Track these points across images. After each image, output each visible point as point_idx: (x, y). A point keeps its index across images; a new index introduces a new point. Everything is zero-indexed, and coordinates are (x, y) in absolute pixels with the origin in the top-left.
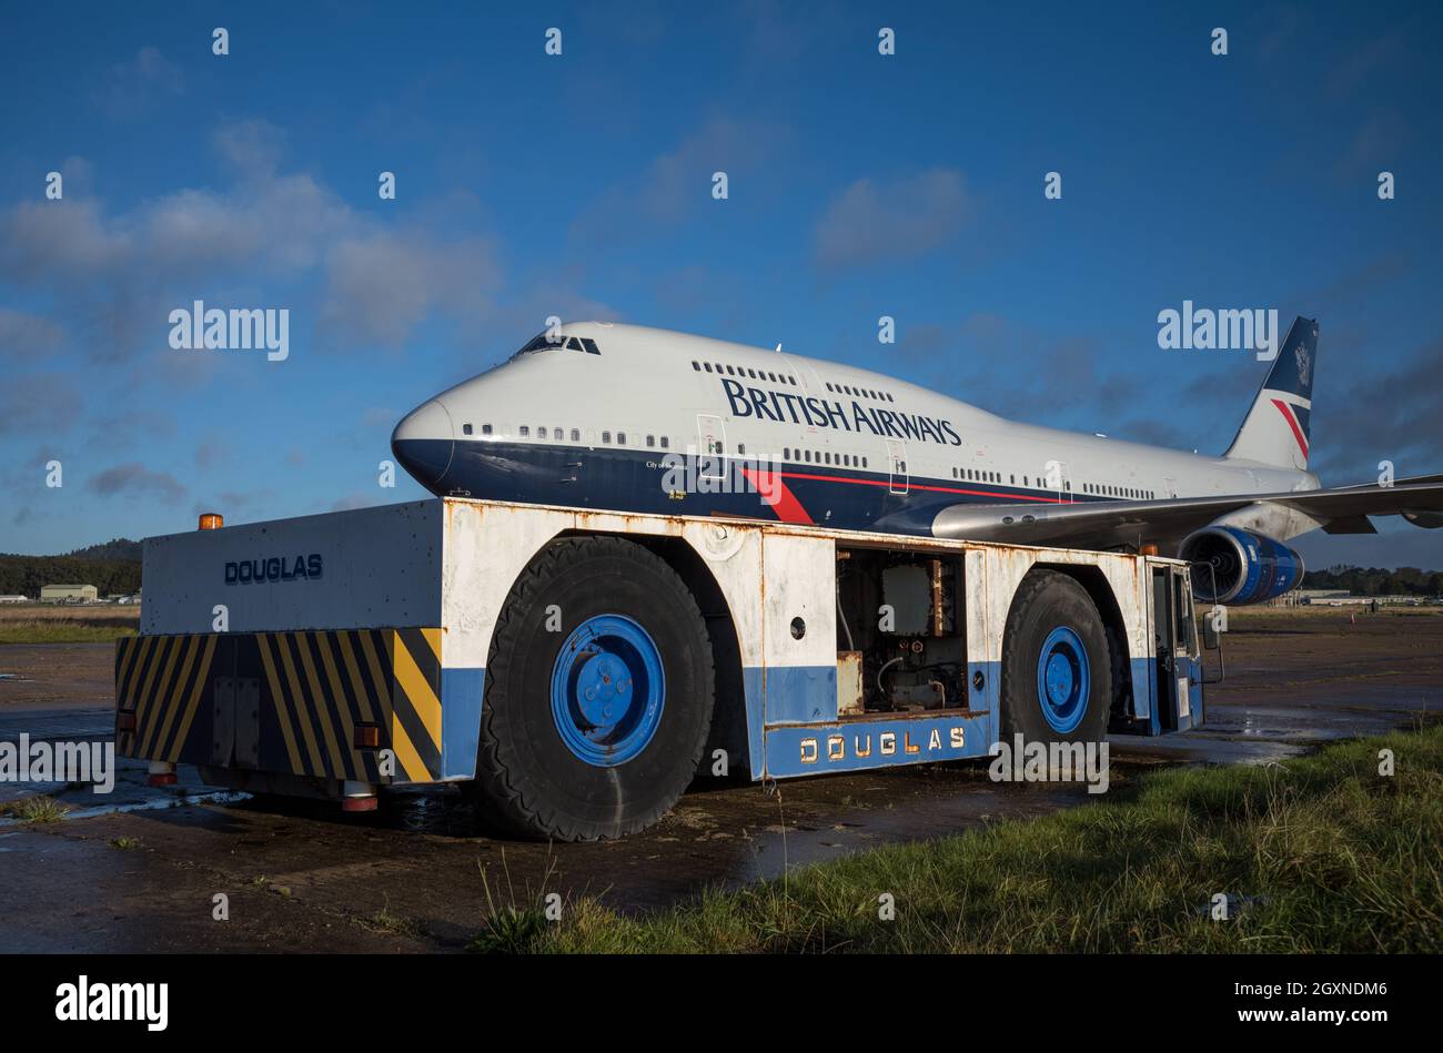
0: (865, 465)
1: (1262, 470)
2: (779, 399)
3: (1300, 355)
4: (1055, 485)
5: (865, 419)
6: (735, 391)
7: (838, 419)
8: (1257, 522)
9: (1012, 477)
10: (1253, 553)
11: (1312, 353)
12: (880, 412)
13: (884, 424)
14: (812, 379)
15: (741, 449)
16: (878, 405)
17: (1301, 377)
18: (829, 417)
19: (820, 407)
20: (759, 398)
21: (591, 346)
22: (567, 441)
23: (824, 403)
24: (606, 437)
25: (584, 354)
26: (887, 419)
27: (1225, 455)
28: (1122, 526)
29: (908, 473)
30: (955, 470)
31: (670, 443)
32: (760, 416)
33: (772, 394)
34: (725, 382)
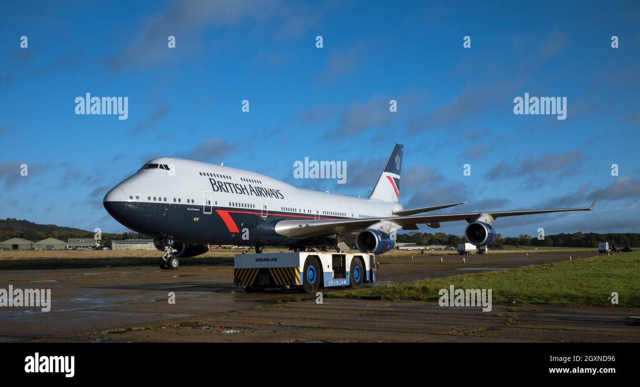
0: (254, 207)
1: (382, 203)
2: (227, 184)
3: (397, 158)
4: (314, 213)
5: (253, 191)
6: (213, 182)
7: (245, 191)
8: (381, 227)
9: (300, 210)
10: (380, 238)
11: (401, 158)
12: (258, 188)
13: (259, 192)
14: (236, 176)
15: (216, 203)
16: (257, 185)
17: (397, 167)
18: (242, 190)
19: (239, 187)
20: (221, 185)
21: (167, 167)
22: (163, 202)
23: (241, 185)
24: (175, 200)
25: (165, 170)
26: (260, 190)
27: (369, 197)
28: (337, 228)
29: (267, 210)
30: (282, 208)
31: (194, 202)
32: (222, 191)
33: (224, 183)
34: (210, 179)
